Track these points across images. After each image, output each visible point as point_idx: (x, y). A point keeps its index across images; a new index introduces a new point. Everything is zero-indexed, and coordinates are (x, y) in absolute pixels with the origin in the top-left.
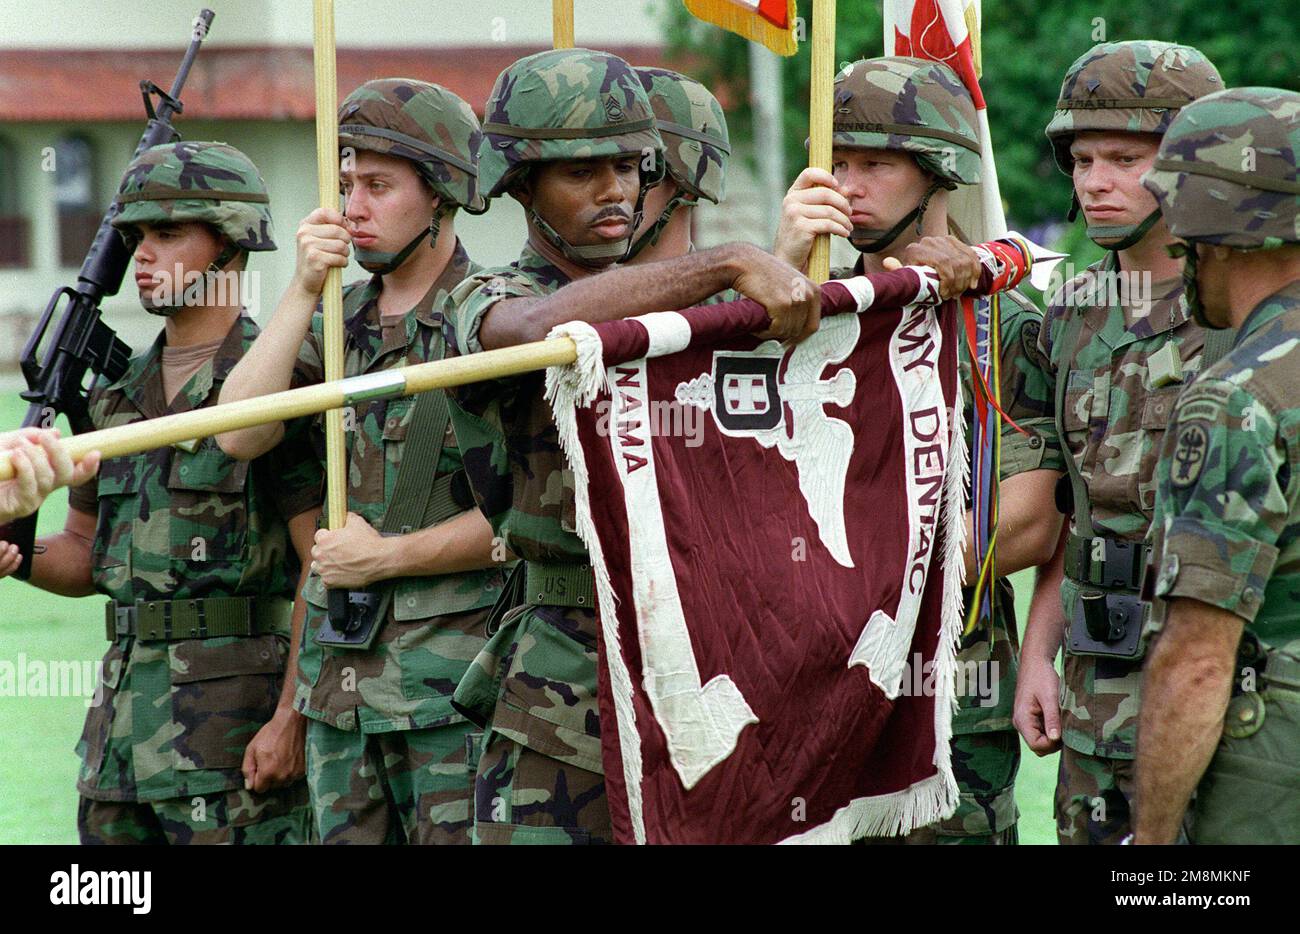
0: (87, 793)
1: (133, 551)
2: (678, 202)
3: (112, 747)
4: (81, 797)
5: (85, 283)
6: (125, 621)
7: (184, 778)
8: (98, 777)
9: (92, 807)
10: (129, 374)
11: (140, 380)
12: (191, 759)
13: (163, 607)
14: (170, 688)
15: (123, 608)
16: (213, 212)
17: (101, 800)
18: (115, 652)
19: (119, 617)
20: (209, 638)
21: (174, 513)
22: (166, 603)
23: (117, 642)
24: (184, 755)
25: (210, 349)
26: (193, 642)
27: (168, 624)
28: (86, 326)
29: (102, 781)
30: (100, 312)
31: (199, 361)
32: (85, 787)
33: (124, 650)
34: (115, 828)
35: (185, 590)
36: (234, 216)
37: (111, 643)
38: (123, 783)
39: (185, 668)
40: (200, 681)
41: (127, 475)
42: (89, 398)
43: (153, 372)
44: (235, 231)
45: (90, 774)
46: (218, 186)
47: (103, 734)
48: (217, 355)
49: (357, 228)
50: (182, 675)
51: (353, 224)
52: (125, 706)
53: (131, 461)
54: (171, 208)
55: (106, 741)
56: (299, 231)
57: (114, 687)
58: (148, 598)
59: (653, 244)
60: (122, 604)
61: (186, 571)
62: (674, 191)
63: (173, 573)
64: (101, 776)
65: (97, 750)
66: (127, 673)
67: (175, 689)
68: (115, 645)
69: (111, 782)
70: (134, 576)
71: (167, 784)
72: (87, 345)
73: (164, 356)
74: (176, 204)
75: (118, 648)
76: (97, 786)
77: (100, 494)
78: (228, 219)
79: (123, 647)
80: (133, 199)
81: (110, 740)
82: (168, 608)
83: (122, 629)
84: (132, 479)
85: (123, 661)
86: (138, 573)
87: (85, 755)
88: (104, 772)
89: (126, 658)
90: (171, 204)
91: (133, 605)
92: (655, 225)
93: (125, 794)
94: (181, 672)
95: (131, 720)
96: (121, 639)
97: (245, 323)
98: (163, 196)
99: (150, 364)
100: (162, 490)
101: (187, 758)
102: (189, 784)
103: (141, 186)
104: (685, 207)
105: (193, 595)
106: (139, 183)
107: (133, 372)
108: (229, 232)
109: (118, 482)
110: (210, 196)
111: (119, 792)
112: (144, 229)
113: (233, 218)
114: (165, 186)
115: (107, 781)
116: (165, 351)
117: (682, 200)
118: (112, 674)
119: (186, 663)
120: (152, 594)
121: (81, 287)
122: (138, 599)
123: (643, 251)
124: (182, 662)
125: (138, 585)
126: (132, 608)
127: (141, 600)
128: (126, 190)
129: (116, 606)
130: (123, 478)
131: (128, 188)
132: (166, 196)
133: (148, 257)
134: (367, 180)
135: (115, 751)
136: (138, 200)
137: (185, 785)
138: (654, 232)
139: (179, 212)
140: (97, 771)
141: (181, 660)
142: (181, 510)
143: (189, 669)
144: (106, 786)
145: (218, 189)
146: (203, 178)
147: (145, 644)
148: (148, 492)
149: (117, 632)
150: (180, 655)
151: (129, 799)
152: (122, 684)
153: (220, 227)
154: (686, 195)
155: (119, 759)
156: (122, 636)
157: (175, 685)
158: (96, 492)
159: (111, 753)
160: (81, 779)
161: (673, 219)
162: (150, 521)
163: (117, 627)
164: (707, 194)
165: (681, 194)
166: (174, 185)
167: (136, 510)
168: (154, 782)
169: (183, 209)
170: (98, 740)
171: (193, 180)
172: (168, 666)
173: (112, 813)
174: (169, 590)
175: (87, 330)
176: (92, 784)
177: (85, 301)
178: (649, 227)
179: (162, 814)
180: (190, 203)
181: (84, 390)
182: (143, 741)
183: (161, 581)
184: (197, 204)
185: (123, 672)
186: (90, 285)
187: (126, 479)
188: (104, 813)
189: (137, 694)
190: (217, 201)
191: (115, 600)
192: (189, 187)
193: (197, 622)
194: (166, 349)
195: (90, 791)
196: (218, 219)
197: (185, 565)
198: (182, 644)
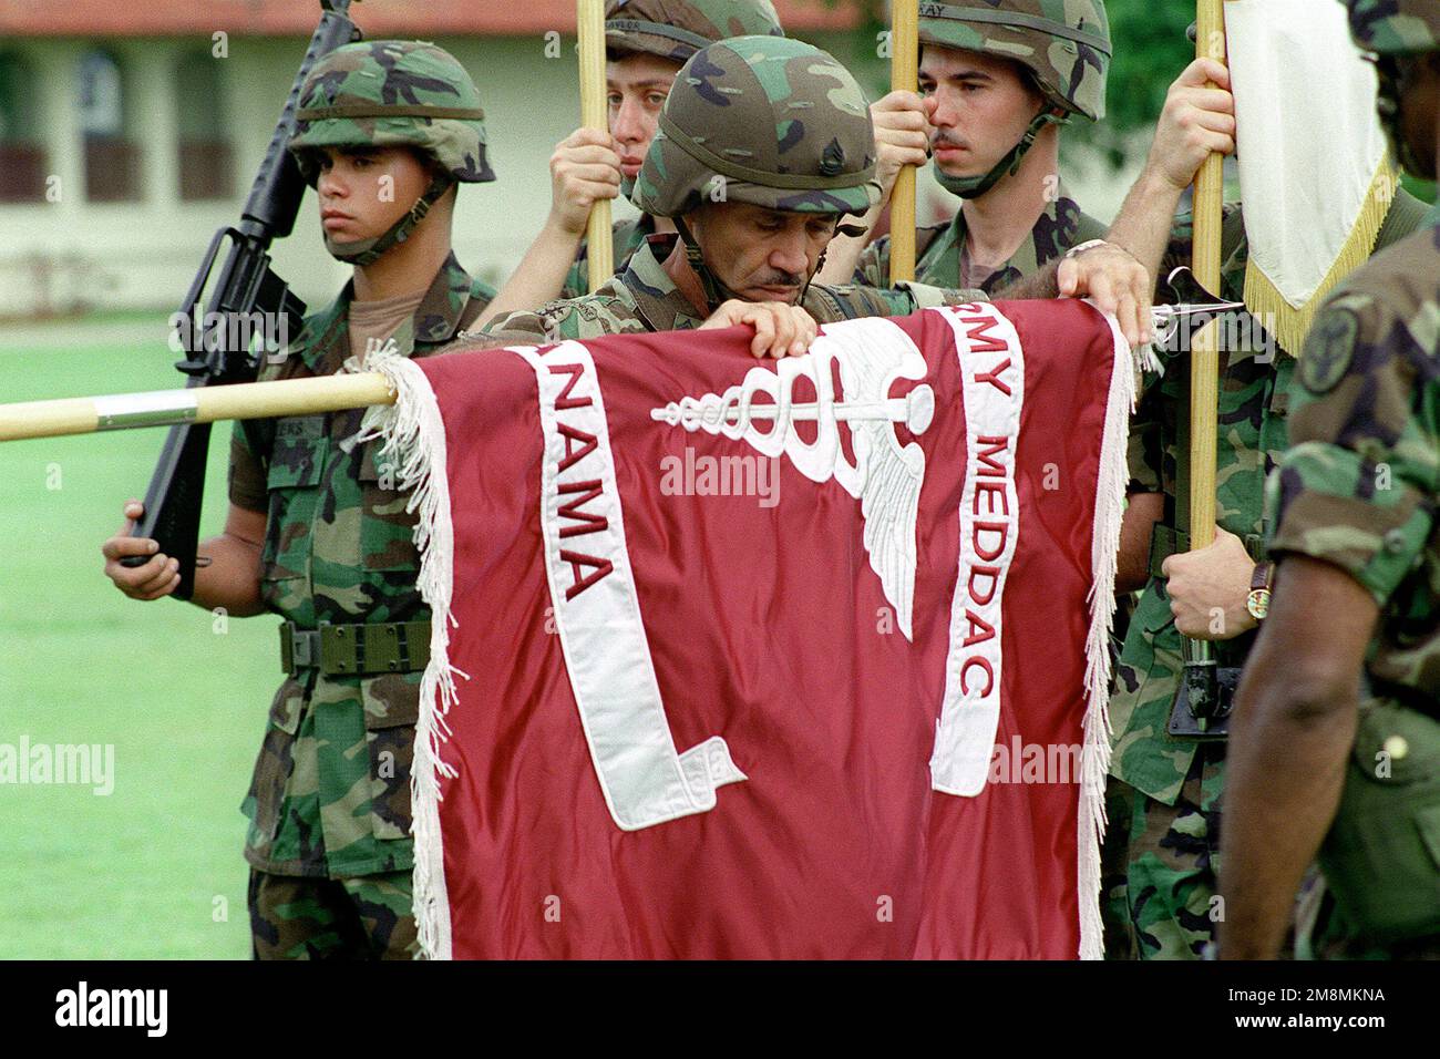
0: (257, 863)
1: (315, 560)
2: (1045, 120)
3: (291, 808)
4: (252, 869)
5: (250, 223)
6: (306, 649)
7: (388, 849)
8: (271, 845)
9: (264, 883)
10: (306, 336)
11: (322, 343)
12: (396, 825)
13: (354, 631)
14: (363, 734)
15: (302, 633)
16: (424, 133)
17: (276, 873)
18: (292, 688)
19: (298, 644)
20: (413, 671)
21: (368, 512)
22: (357, 628)
23: (295, 675)
24: (387, 820)
25: (408, 304)
26: (392, 677)
27: (360, 654)
28: (254, 277)
29: (277, 851)
30: (269, 259)
31: (395, 319)
32: (256, 857)
33: (304, 685)
34: (292, 911)
35: (383, 611)
36: (449, 138)
37: (286, 676)
38: (305, 854)
39: (383, 709)
40: (402, 726)
41: (304, 463)
42: (257, 368)
43: (338, 332)
44: (451, 158)
45: (261, 841)
46: (428, 99)
47: (279, 790)
48: (418, 311)
49: (627, 152)
50: (381, 719)
51: (622, 146)
52: (306, 756)
53: (309, 446)
54: (372, 129)
55: (283, 799)
56: (553, 157)
57: (292, 732)
58: (336, 620)
59: (1012, 174)
60: (300, 628)
61: (382, 586)
62: (1039, 105)
63: (366, 588)
64: (277, 843)
65: (270, 812)
66: (309, 714)
67: (371, 737)
68: (292, 679)
69: (290, 852)
70: (316, 592)
71: (367, 856)
72: (255, 302)
73: (352, 313)
74: (378, 123)
75: (296, 683)
76: (272, 856)
77: (270, 486)
78: (443, 143)
79: (303, 682)
80: (321, 116)
81: (288, 799)
82: (360, 635)
83: (303, 658)
84: (309, 469)
85: (304, 699)
86: (320, 589)
87: (254, 815)
88: (281, 838)
89: (307, 696)
90: (369, 123)
91: (315, 628)
92: (1015, 148)
93: (308, 867)
94: (378, 715)
95: (316, 774)
96: (301, 672)
97: (452, 271)
98: (362, 113)
99: (335, 323)
100: (352, 483)
101: (392, 824)
102: (395, 856)
103: (331, 99)
104: (1053, 126)
105: (392, 619)
106: (329, 95)
107: (312, 333)
108: (443, 159)
109: (293, 471)
110: (418, 113)
111: (300, 865)
112: (333, 154)
113: (449, 141)
114: (363, 100)
115: (283, 850)
116: (351, 307)
117: (1051, 118)
118: (288, 716)
119: (384, 703)
120: (340, 616)
121: (245, 227)
122: (322, 622)
123: (998, 183)
124: (379, 703)
125: (322, 604)
126: (315, 632)
127: (327, 623)
128: (311, 103)
129: (293, 629)
130: (298, 467)
131: (314, 100)
132: (365, 113)
133: (340, 190)
134: (641, 90)
135: (294, 812)
136: (328, 117)
137: (391, 857)
138: (1014, 159)
139: (382, 134)
140: (272, 836)
141: (378, 699)
142: (377, 509)
143: (388, 711)
144: (284, 856)
145: (428, 104)
146: (410, 90)
147: (331, 678)
148: (333, 487)
149: (295, 663)
150: (377, 693)
151: (314, 874)
152: (302, 729)
153: (433, 152)
154: (1056, 109)
155: (299, 822)
156: (301, 669)
157: (372, 730)
158: (266, 484)
159: (289, 815)
160: (249, 845)
161: (1037, 141)
162: (336, 523)
163: (296, 656)
164: (1084, 109)
165: (1050, 111)
166: (374, 99)
167: (319, 509)
168: (350, 854)
169: (386, 131)
170: (271, 798)
171: (399, 93)
172: (362, 706)
173: (288, 891)
174: (361, 611)
175: (255, 280)
176: (266, 853)
177: (252, 245)
178: (1008, 151)
179: (357, 895)
180: (395, 122)
181: (252, 358)
182: (334, 801)
183: (350, 598)
184: (403, 123)
185: (304, 712)
186: (258, 225)
187: (302, 467)
188: (280, 890)
189: (324, 742)
190: (428, 120)
191: (292, 623)
192: (395, 102)
193: (397, 653)
194: (353, 304)
195: (261, 861)
196: (429, 143)
197: (381, 579)
198: (379, 679)
